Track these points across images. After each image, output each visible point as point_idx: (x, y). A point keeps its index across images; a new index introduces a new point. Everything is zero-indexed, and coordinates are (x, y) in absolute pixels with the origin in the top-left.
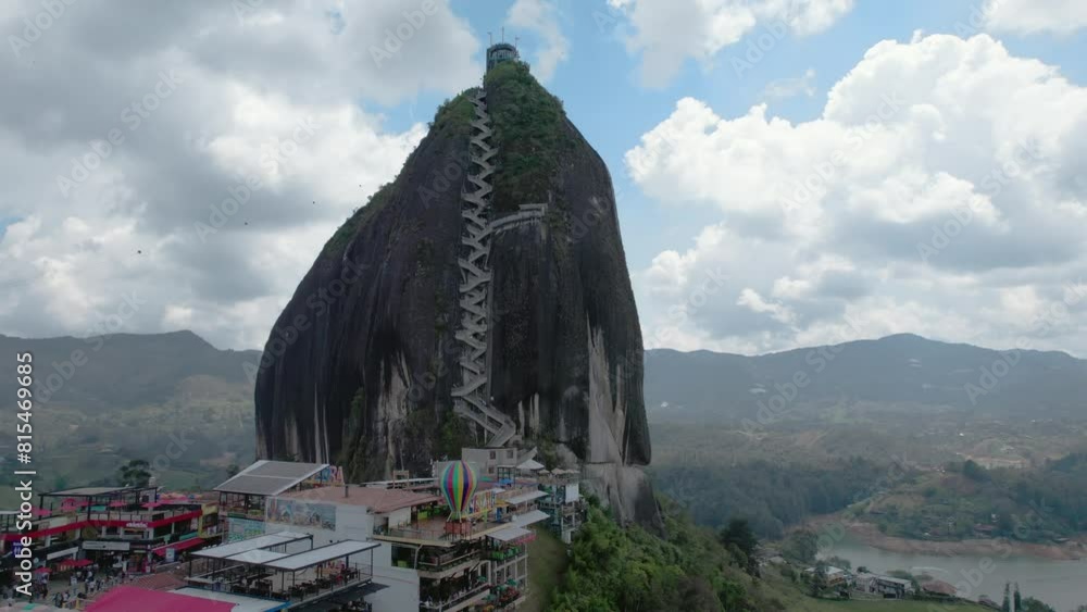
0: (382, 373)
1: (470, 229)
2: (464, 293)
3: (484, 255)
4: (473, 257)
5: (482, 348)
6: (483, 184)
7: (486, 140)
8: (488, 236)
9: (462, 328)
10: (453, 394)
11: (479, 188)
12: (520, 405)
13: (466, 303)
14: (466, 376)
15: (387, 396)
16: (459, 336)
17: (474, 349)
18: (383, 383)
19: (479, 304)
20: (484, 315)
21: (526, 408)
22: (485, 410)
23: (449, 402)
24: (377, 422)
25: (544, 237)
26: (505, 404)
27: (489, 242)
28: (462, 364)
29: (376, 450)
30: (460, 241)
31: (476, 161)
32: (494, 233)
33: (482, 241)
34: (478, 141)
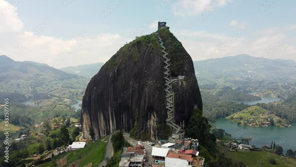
0: (149, 115)
1: (167, 81)
2: (167, 97)
3: (170, 88)
4: (168, 89)
5: (172, 110)
6: (167, 69)
7: (166, 56)
8: (171, 83)
9: (167, 106)
10: (166, 120)
11: (167, 70)
12: (181, 123)
13: (168, 100)
14: (169, 116)
15: (150, 120)
16: (167, 107)
17: (170, 110)
18: (149, 117)
19: (171, 100)
20: (172, 102)
21: (182, 123)
22: (174, 124)
23: (165, 122)
24: (148, 126)
25: (185, 85)
26: (177, 123)
27: (171, 85)
28: (168, 113)
29: (148, 132)
30: (164, 84)
31: (165, 62)
32: (172, 82)
33: (169, 84)
34: (164, 56)
